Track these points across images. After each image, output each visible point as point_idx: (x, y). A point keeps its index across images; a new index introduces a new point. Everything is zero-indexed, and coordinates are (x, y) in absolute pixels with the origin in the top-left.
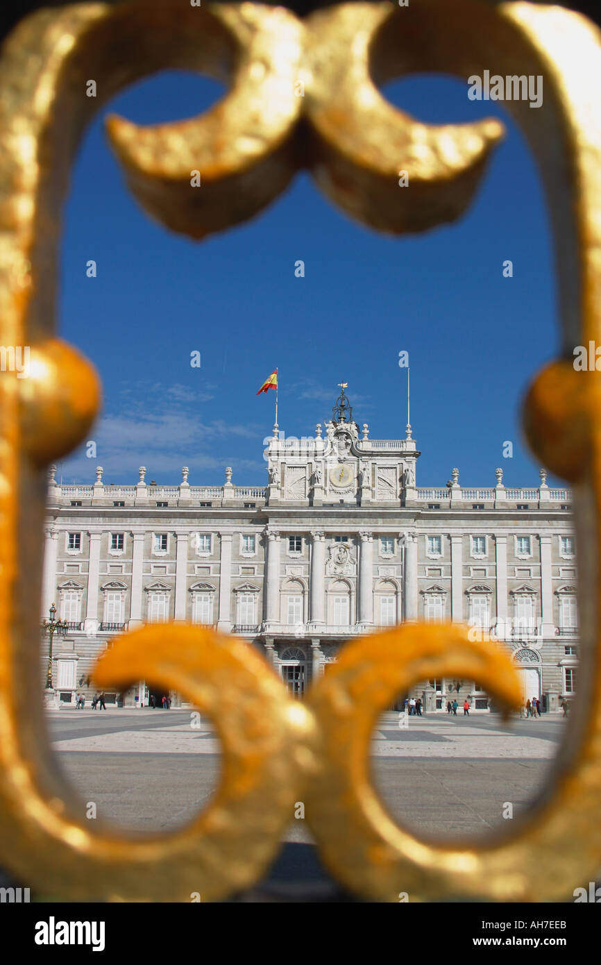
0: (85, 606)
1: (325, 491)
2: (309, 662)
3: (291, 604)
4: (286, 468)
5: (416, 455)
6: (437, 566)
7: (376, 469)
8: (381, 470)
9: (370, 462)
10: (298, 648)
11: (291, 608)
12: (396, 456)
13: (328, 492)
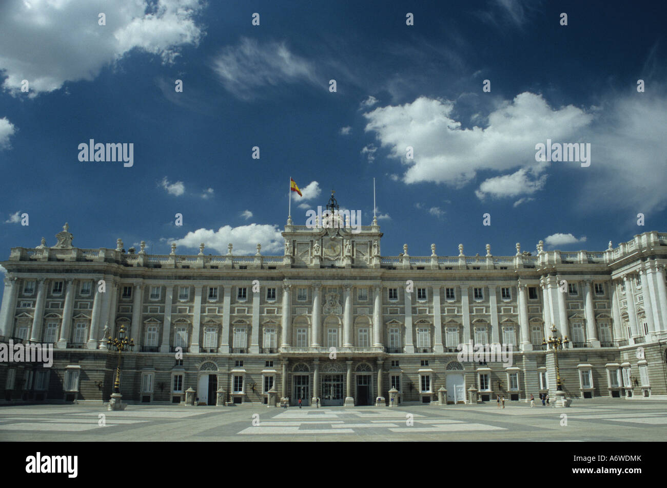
0: (161, 335)
1: (322, 259)
2: (312, 373)
3: (300, 333)
4: (296, 244)
5: (381, 235)
6: (395, 307)
7: (355, 245)
8: (358, 245)
9: (351, 240)
10: (305, 363)
11: (300, 336)
12: (369, 235)
13: (323, 260)
